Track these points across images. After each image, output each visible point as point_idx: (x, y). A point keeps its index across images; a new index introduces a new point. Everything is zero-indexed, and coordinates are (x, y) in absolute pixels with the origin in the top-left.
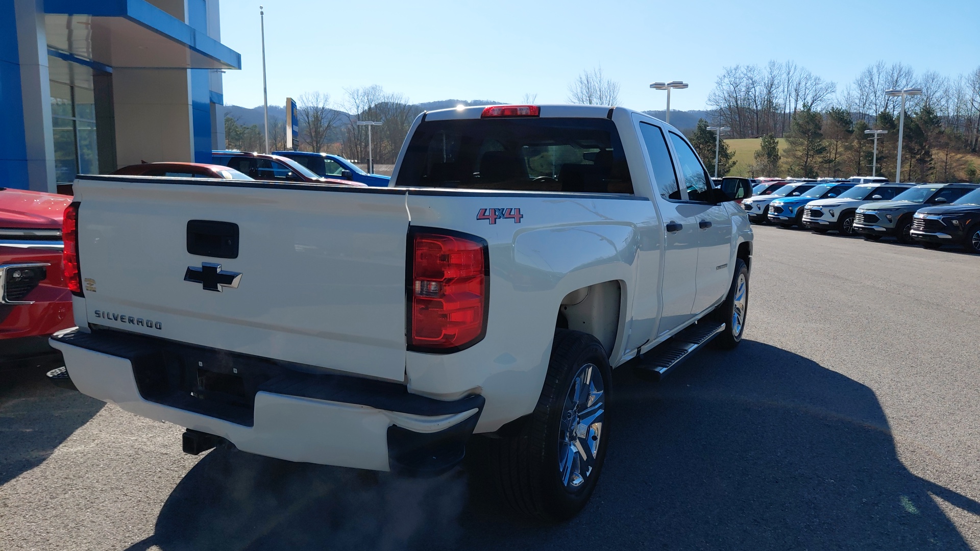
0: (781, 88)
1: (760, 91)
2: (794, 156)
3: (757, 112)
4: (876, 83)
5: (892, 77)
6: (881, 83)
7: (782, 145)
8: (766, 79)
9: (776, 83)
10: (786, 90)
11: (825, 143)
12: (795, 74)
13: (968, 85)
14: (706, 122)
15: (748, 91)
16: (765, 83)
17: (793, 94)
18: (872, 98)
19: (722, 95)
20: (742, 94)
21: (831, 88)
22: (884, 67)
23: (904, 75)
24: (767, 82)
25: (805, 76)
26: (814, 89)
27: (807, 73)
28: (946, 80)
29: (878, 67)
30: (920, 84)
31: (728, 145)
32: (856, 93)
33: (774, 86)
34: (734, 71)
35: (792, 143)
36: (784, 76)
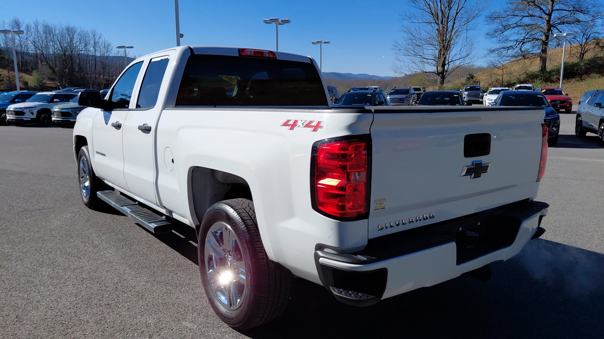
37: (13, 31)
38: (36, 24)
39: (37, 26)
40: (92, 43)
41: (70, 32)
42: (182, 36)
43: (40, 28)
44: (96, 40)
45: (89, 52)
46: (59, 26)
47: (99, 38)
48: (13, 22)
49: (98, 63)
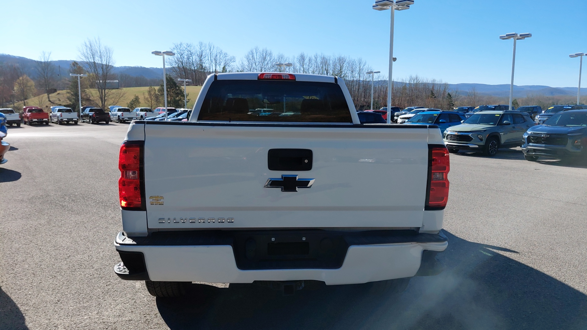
0: (207, 58)
1: (195, 58)
3: (195, 71)
4: (255, 58)
5: (263, 55)
6: (258, 58)
8: (198, 52)
9: (204, 55)
10: (210, 59)
12: (214, 50)
13: (297, 61)
14: (170, 75)
15: (188, 58)
16: (197, 54)
17: (214, 61)
18: (254, 66)
19: (174, 60)
20: (185, 60)
21: (233, 59)
22: (258, 49)
23: (268, 55)
24: (198, 54)
25: (219, 52)
26: (224, 59)
27: (220, 50)
28: (288, 58)
29: (256, 49)
30: (276, 60)
31: (184, 90)
32: (246, 63)
33: (203, 56)
34: (179, 46)
36: (208, 51)
37: (285, 64)
38: (316, 56)
39: (316, 58)
40: (358, 70)
41: (341, 62)
42: (395, 59)
43: (319, 60)
44: (361, 67)
45: (354, 78)
46: (333, 57)
47: (364, 65)
48: (300, 56)
49: (361, 87)
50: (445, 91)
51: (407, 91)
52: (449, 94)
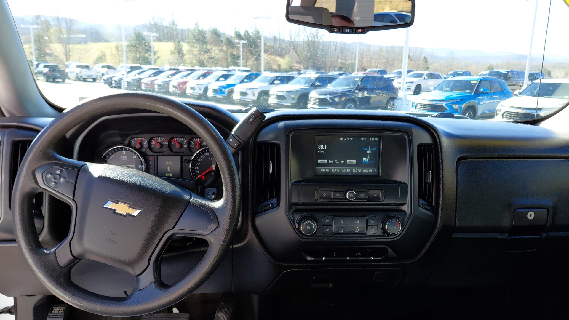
2: (193, 54)
7: (185, 47)
11: (209, 47)
31: (152, 46)
35: (191, 46)
50: (421, 54)
51: (384, 54)
52: (425, 58)
